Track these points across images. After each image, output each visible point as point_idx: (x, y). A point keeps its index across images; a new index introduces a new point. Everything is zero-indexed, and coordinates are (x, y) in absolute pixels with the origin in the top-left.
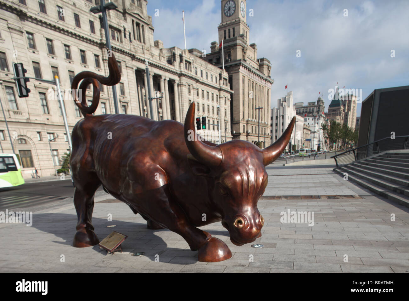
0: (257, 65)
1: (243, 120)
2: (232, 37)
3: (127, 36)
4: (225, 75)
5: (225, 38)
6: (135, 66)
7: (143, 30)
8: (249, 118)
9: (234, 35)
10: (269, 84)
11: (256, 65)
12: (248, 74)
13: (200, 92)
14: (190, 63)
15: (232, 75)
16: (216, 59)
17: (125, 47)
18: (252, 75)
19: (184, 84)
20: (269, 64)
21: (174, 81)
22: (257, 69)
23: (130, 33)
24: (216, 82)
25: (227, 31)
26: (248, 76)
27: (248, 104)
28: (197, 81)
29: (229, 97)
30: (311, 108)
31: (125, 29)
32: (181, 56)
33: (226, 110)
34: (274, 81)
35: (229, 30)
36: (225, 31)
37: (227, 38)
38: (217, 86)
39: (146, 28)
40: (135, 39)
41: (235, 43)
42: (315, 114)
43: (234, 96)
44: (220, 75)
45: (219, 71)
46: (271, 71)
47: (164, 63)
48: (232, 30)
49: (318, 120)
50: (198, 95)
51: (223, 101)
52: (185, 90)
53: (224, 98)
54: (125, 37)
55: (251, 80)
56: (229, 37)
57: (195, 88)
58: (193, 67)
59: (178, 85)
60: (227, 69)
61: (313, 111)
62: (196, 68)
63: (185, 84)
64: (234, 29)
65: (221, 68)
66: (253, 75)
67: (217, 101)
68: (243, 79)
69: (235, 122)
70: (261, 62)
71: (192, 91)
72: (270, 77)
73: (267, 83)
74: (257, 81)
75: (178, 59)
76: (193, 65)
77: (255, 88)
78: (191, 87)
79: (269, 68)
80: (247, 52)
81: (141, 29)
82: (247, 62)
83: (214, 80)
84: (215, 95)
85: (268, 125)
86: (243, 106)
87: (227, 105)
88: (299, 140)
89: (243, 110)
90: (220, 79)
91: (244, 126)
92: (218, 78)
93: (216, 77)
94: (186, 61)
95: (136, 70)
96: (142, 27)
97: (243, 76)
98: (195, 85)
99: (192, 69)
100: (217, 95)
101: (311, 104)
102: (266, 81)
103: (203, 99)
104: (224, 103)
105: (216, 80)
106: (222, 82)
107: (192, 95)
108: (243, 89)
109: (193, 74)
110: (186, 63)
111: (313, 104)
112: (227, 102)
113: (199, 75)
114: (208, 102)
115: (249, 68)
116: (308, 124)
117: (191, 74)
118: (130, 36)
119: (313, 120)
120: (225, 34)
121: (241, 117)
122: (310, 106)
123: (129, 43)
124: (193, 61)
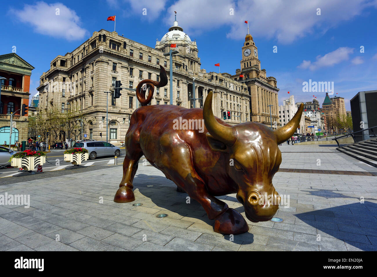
0: (267, 81)
1: (259, 114)
2: (249, 66)
3: (185, 68)
4: (245, 86)
5: (245, 67)
6: (188, 82)
9: (250, 65)
10: (276, 92)
13: (229, 96)
14: (222, 80)
15: (250, 87)
17: (183, 73)
18: (263, 87)
19: (218, 92)
20: (275, 80)
21: (212, 90)
22: (267, 83)
23: (187, 66)
24: (240, 91)
26: (261, 87)
27: (262, 103)
28: (227, 90)
29: (249, 99)
31: (184, 64)
32: (217, 77)
33: (246, 107)
34: (279, 90)
35: (247, 63)
36: (245, 64)
37: (246, 67)
38: (239, 92)
39: (196, 64)
40: (189, 69)
41: (252, 69)
42: (312, 109)
43: (252, 99)
44: (242, 86)
45: (241, 84)
46: (277, 84)
47: (206, 80)
48: (249, 63)
49: (315, 113)
50: (227, 98)
51: (244, 102)
52: (219, 95)
54: (184, 68)
55: (263, 89)
56: (248, 66)
57: (226, 94)
59: (214, 92)
60: (247, 83)
61: (311, 108)
62: (226, 83)
64: (250, 62)
65: (243, 83)
67: (240, 101)
68: (258, 89)
70: (269, 79)
71: (223, 96)
72: (276, 87)
73: (274, 91)
74: (268, 90)
75: (215, 79)
76: (224, 81)
77: (266, 93)
78: (223, 93)
79: (275, 82)
80: (260, 74)
81: (193, 64)
82: (260, 79)
83: (238, 89)
84: (239, 98)
85: (277, 116)
86: (259, 104)
87: (247, 104)
88: (302, 127)
89: (259, 107)
90: (242, 89)
91: (260, 117)
92: (241, 88)
93: (239, 88)
94: (220, 79)
95: (188, 85)
96: (194, 63)
97: (258, 87)
98: (225, 92)
99: (224, 83)
100: (240, 98)
101: (309, 103)
102: (274, 89)
103: (231, 100)
104: (245, 102)
105: (240, 89)
106: (243, 90)
107: (223, 98)
108: (258, 95)
109: (224, 86)
110: (219, 80)
111: (310, 103)
112: (247, 102)
113: (228, 86)
114: (234, 102)
115: (261, 82)
116: (308, 116)
117: (223, 86)
118: (186, 67)
119: (311, 113)
120: (245, 65)
121: (258, 111)
122: (308, 104)
123: (185, 71)
124: (224, 79)
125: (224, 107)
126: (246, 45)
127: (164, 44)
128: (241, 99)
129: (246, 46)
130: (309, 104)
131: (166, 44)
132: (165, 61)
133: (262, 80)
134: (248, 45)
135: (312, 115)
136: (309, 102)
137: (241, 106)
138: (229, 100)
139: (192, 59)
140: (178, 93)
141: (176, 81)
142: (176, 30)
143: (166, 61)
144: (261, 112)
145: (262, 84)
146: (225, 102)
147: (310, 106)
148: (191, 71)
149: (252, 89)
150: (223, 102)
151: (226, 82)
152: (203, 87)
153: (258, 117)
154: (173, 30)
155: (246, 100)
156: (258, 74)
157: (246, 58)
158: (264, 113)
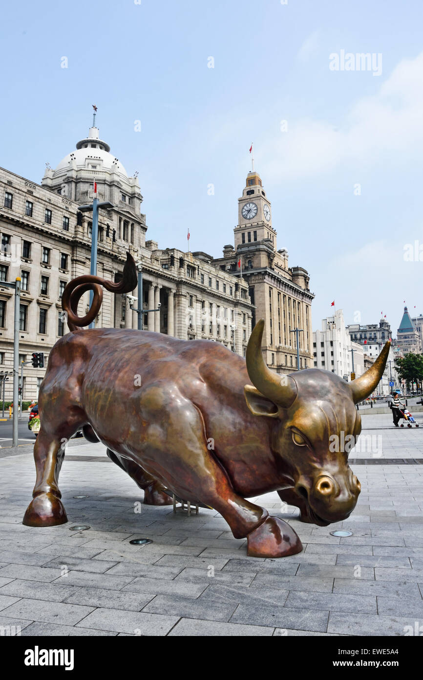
0: (290, 275)
1: (272, 347)
2: (252, 240)
5: (243, 241)
6: (114, 269)
8: (280, 343)
9: (255, 240)
10: (308, 300)
13: (207, 305)
14: (194, 269)
15: (254, 286)
16: (231, 265)
19: (184, 294)
21: (169, 289)
24: (231, 294)
25: (246, 235)
28: (203, 291)
34: (315, 296)
35: (249, 233)
36: (243, 234)
37: (247, 242)
38: (232, 298)
44: (236, 285)
45: (234, 280)
48: (252, 234)
50: (203, 309)
52: (184, 301)
56: (249, 240)
57: (200, 300)
58: (198, 274)
59: (175, 295)
62: (202, 275)
63: (186, 295)
64: (255, 232)
65: (238, 276)
71: (195, 305)
75: (177, 263)
78: (194, 299)
79: (306, 279)
80: (275, 259)
81: (130, 228)
82: (276, 271)
83: (228, 290)
84: (229, 311)
85: (310, 354)
86: (271, 326)
87: (247, 325)
89: (271, 332)
90: (236, 291)
91: (273, 354)
92: (234, 289)
93: (231, 288)
94: (188, 265)
96: (132, 225)
97: (270, 287)
98: (200, 296)
99: (197, 276)
100: (232, 311)
101: (372, 327)
102: (303, 295)
103: (211, 314)
104: (243, 321)
105: (231, 291)
106: (239, 293)
107: (195, 308)
108: (270, 305)
109: (197, 282)
110: (188, 269)
112: (247, 320)
113: (206, 283)
114: (218, 319)
115: (278, 278)
120: (244, 238)
121: (268, 341)
122: (370, 330)
123: (111, 242)
124: (199, 266)
125: (196, 329)
126: (248, 195)
128: (234, 312)
129: (248, 197)
130: (372, 329)
133: (280, 273)
134: (252, 196)
138: (207, 314)
139: (127, 215)
144: (276, 343)
145: (279, 281)
146: (199, 317)
149: (257, 290)
150: (195, 317)
151: (203, 272)
152: (150, 283)
153: (270, 354)
155: (245, 314)
156: (271, 260)
157: (247, 222)
158: (281, 345)
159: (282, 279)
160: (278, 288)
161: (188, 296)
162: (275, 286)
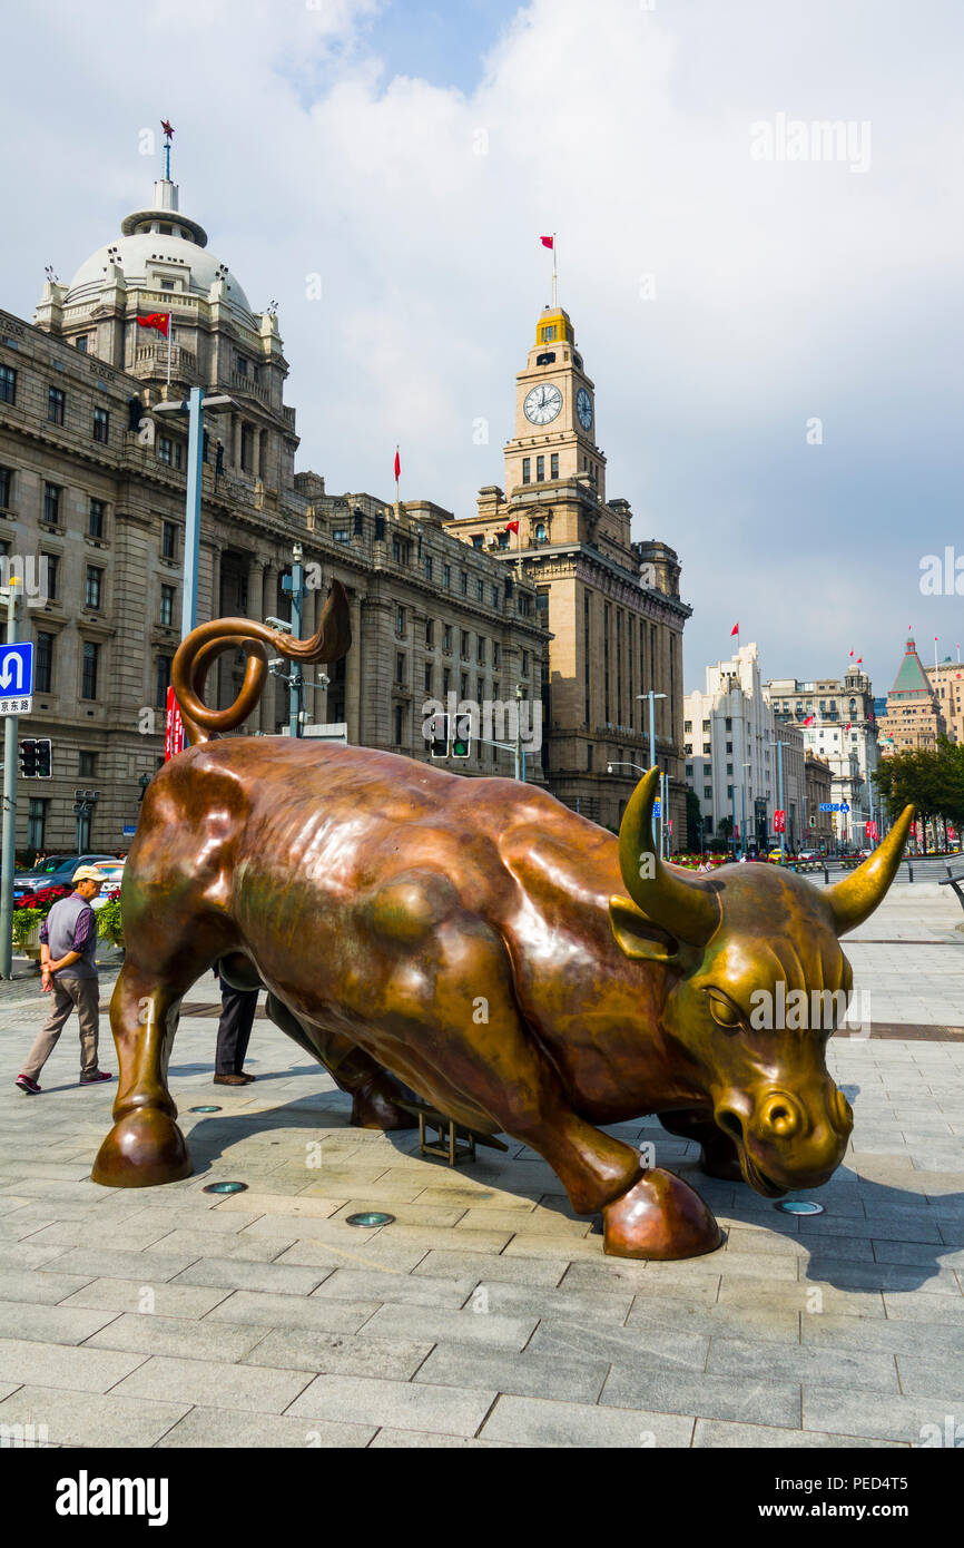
0: (633, 559)
1: (588, 729)
2: (548, 476)
3: (212, 456)
4: (526, 582)
5: (526, 479)
6: (223, 540)
7: (263, 444)
8: (607, 720)
9: (555, 475)
10: (674, 619)
11: (629, 560)
12: (603, 585)
13: (438, 629)
14: (409, 543)
15: (549, 586)
16: (496, 535)
18: (616, 590)
19: (384, 602)
20: (672, 559)
21: (351, 591)
22: (632, 572)
23: (221, 449)
24: (496, 605)
25: (533, 463)
26: (602, 591)
27: (604, 676)
28: (429, 595)
29: (539, 651)
30: (828, 700)
31: (203, 436)
32: (380, 522)
33: (525, 691)
34: (692, 610)
35: (540, 459)
36: (526, 461)
37: (533, 479)
38: (497, 614)
39: (275, 443)
40: (233, 463)
42: (841, 717)
43: (554, 650)
44: (509, 583)
45: (505, 571)
46: (680, 581)
47: (322, 537)
48: (547, 461)
50: (429, 638)
51: (515, 664)
52: (387, 621)
53: (521, 655)
54: (205, 458)
55: (615, 604)
56: (540, 477)
57: (424, 617)
58: (419, 557)
59: (363, 604)
61: (835, 710)
62: (430, 558)
63: (388, 604)
64: (554, 456)
66: (620, 592)
67: (495, 660)
68: (587, 599)
69: (559, 734)
70: (644, 552)
71: (410, 629)
72: (678, 597)
73: (667, 616)
74: (635, 607)
75: (369, 531)
76: (420, 548)
77: (627, 626)
78: (408, 613)
79: (673, 570)
80: (600, 521)
81: (257, 440)
82: (600, 549)
83: (488, 597)
84: (489, 643)
85: (677, 749)
86: (587, 681)
87: (531, 676)
88: (793, 806)
89: (587, 694)
90: (508, 594)
91: (590, 747)
92: (502, 590)
93: (496, 589)
94: (396, 535)
95: (224, 553)
96: (263, 433)
97: (586, 589)
98: (421, 608)
99: (416, 561)
100: (496, 644)
101: (827, 688)
102: (665, 607)
103: (447, 651)
104: (520, 668)
105: (496, 596)
106: (513, 604)
107: (410, 639)
108: (587, 631)
109: (416, 575)
110: (395, 542)
111: (832, 688)
112: (531, 667)
113: (438, 578)
114: (464, 664)
115: (606, 568)
116: (822, 750)
117: (412, 574)
118: (219, 455)
119: (836, 737)
120: (526, 469)
121: (580, 717)
122: (822, 692)
124: (420, 538)
125: (411, 685)
126: (538, 364)
127: (94, 306)
128: (501, 647)
129: (541, 369)
130: (827, 690)
131: (102, 308)
132: (101, 405)
133: (611, 557)
134: (551, 367)
135: (837, 745)
136: (827, 683)
137: (501, 686)
138: (438, 650)
139: (252, 408)
140: (164, 597)
141: (158, 524)
142: (166, 230)
143: (107, 407)
144: (598, 721)
146: (418, 660)
147: (833, 703)
148: (241, 475)
149: (556, 597)
150: (409, 658)
151: (430, 552)
153: (581, 746)
154: (147, 230)
155: (525, 653)
156: (593, 525)
157: (537, 430)
158: (610, 725)
159: (615, 571)
160: (606, 592)
161: (395, 608)
162: (599, 586)
